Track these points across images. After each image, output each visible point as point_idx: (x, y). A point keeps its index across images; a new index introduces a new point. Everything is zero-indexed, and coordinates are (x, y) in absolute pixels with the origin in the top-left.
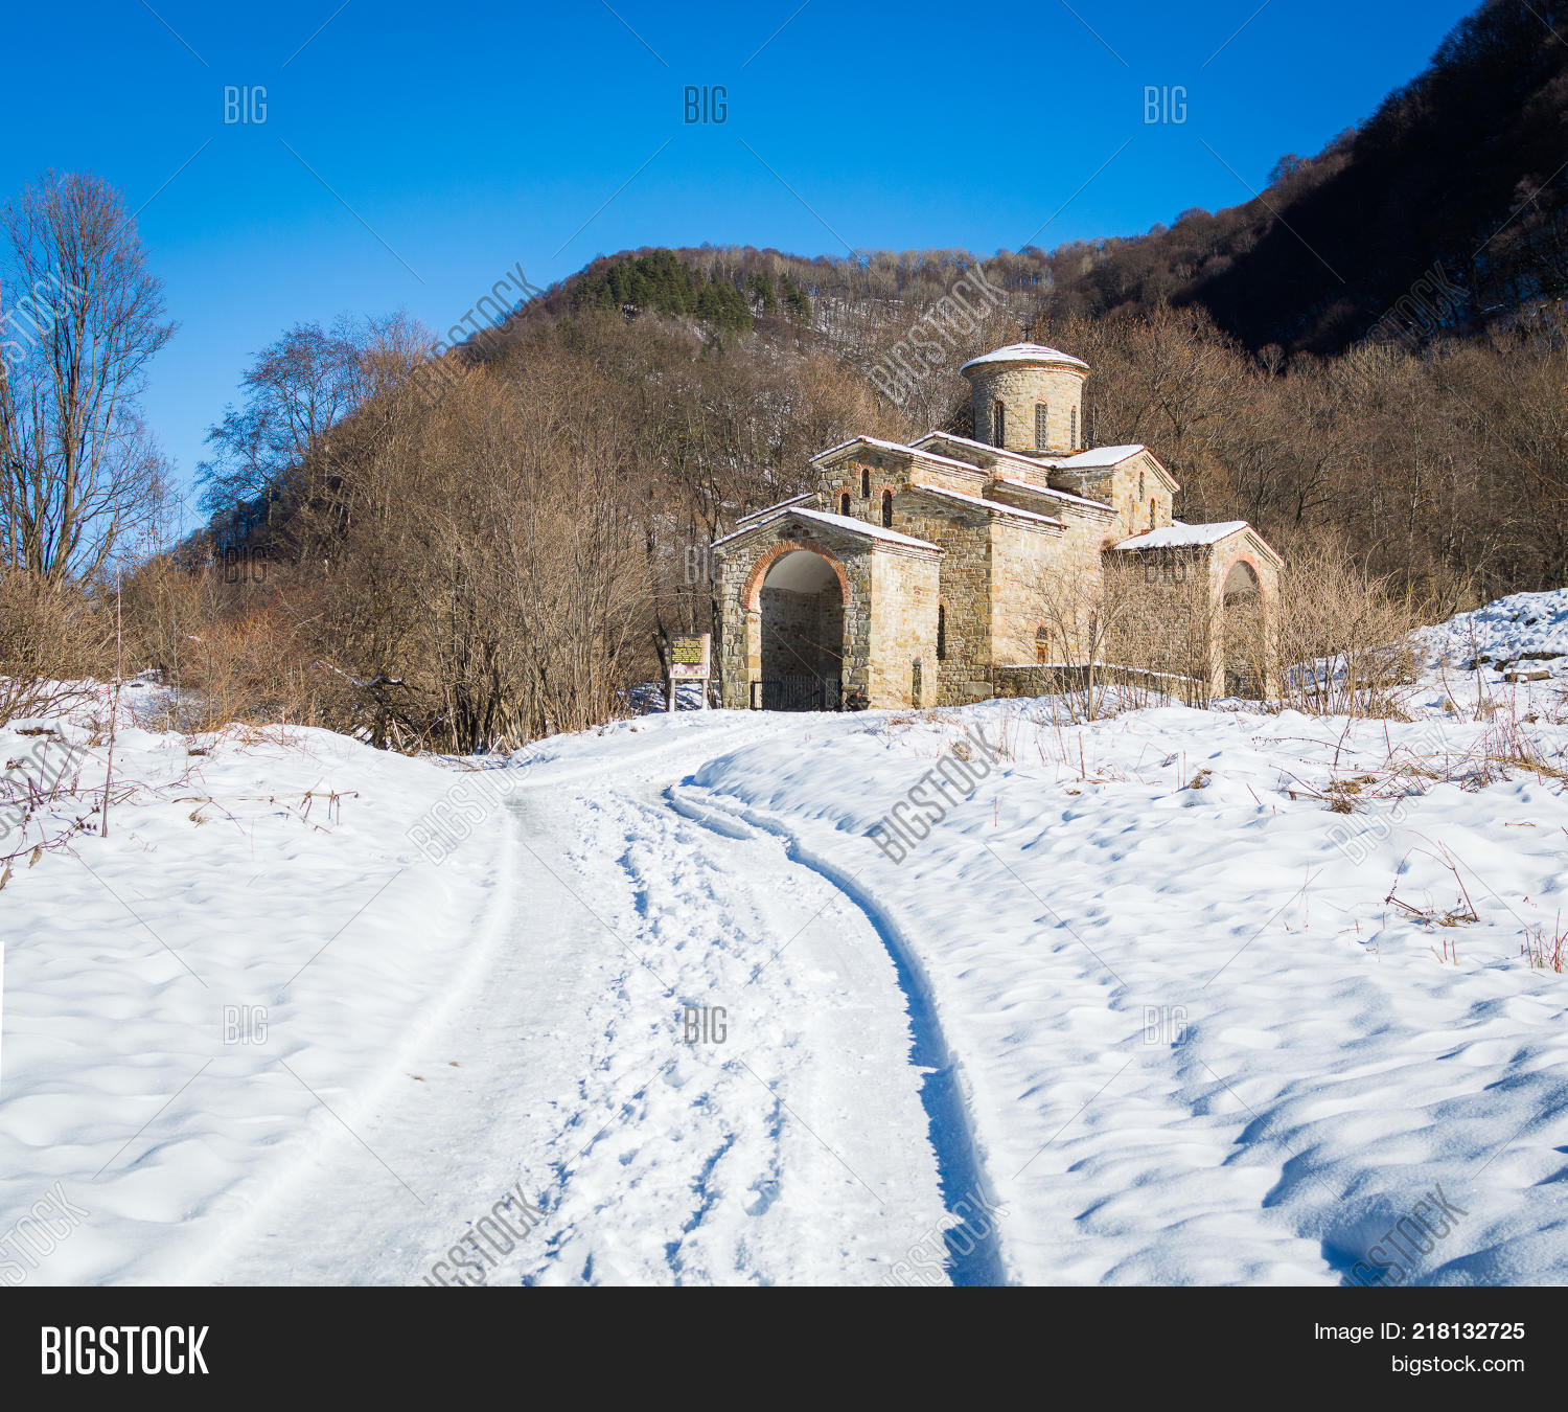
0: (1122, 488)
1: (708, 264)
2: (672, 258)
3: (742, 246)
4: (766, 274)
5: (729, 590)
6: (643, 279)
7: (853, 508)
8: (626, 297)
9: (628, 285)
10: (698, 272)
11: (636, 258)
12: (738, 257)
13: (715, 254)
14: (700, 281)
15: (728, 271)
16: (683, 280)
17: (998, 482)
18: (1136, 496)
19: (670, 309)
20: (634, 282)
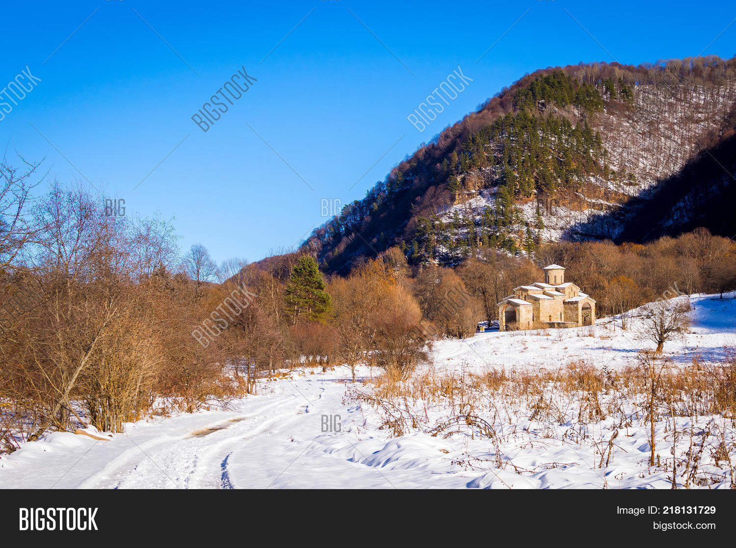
0: (567, 291)
1: (581, 74)
2: (563, 75)
3: (600, 62)
4: (610, 79)
5: (500, 311)
6: (548, 88)
7: (520, 297)
8: (539, 98)
9: (541, 92)
10: (575, 81)
11: (545, 75)
12: (596, 69)
13: (585, 68)
14: (577, 85)
15: (591, 77)
16: (567, 86)
17: (545, 292)
18: (571, 291)
19: (561, 104)
20: (543, 89)
